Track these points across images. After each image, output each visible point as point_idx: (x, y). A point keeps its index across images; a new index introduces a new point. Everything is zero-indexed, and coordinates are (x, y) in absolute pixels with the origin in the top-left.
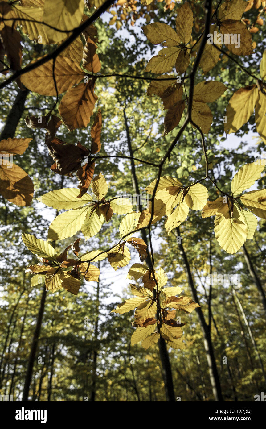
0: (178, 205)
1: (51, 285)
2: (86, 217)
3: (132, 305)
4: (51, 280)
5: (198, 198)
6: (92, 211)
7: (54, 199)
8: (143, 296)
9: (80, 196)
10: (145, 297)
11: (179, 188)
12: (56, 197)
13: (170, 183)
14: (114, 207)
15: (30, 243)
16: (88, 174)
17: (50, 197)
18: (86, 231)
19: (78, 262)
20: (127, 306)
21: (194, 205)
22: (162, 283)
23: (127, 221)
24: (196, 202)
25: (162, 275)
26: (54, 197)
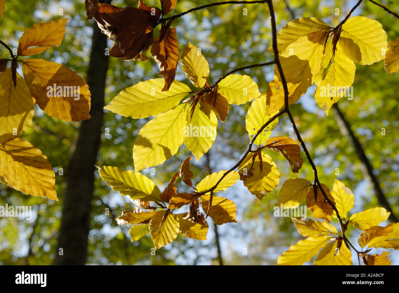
0: (331, 62)
1: (162, 239)
2: (187, 119)
3: (304, 253)
4: (160, 232)
5: (365, 42)
6: (193, 109)
7: (131, 103)
8: (321, 235)
9: (167, 88)
10: (323, 235)
11: (326, 33)
12: (132, 98)
13: (307, 28)
14: (228, 95)
15: (113, 179)
16: (169, 49)
17: (124, 101)
18: (195, 145)
19: (194, 195)
20: (296, 257)
21: (363, 56)
22: (346, 205)
23: (256, 112)
24: (365, 50)
25: (343, 192)
26: (129, 99)
